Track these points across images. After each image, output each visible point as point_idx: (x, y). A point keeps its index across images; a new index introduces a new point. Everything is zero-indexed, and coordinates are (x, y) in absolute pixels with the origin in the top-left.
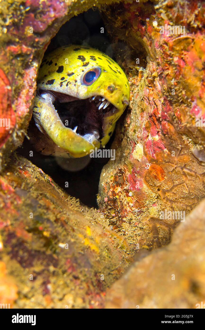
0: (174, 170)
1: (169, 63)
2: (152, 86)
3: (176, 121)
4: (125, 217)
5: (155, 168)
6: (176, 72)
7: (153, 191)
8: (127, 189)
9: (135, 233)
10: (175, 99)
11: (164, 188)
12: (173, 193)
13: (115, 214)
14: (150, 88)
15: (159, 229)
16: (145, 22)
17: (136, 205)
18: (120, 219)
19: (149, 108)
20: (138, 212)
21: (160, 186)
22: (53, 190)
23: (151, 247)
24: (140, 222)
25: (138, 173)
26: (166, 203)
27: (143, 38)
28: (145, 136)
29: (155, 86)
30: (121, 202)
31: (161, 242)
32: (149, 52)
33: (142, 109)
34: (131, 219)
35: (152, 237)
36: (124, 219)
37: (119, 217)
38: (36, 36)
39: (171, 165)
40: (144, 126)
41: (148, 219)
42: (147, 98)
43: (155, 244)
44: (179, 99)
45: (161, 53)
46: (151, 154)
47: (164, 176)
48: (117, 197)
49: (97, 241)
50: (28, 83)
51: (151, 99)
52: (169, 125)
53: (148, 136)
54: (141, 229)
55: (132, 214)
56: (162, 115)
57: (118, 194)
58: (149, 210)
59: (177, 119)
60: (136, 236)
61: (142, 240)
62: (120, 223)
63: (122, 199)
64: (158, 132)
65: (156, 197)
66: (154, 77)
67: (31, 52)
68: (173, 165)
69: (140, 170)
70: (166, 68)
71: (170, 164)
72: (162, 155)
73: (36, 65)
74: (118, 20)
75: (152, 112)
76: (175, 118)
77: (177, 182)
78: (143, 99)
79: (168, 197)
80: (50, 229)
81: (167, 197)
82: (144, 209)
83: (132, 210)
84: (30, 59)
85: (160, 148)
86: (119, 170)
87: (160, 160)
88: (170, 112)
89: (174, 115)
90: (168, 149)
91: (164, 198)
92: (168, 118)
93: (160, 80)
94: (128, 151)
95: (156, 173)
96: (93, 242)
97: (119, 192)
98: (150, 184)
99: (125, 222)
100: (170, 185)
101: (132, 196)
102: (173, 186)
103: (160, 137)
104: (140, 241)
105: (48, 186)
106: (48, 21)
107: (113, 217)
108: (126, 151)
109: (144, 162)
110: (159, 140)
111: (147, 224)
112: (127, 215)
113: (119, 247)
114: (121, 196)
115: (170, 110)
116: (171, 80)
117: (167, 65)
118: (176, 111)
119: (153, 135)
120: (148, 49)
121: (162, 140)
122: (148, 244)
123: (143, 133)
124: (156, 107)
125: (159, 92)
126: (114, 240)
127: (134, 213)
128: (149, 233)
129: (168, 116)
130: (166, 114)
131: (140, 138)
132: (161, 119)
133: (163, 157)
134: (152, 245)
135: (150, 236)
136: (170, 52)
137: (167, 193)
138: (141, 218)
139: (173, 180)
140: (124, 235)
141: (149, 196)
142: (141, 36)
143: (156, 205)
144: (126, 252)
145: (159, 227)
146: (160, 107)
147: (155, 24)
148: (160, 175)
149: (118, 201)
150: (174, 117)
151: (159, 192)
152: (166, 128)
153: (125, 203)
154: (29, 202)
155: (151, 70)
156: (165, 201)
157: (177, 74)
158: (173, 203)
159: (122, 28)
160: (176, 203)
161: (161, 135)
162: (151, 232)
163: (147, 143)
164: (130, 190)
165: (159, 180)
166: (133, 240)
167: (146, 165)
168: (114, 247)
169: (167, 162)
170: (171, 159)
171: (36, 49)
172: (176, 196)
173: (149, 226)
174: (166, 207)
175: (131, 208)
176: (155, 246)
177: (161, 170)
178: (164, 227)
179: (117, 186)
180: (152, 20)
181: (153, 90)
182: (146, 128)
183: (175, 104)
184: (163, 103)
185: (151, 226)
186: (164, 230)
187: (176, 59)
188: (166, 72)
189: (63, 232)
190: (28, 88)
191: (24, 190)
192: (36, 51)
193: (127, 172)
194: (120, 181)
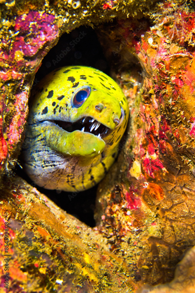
0: (173, 189)
1: (166, 82)
2: (149, 103)
3: (175, 142)
4: (123, 236)
5: (154, 187)
6: (174, 91)
7: (151, 209)
8: (125, 207)
9: (134, 253)
10: (174, 119)
11: (164, 208)
12: (173, 212)
13: (114, 233)
14: (146, 104)
15: (159, 249)
16: (140, 38)
17: (135, 223)
18: (119, 238)
19: (146, 125)
20: (137, 231)
21: (159, 205)
22: (48, 213)
23: (151, 267)
24: (139, 241)
25: (136, 191)
26: (165, 222)
27: (138, 54)
28: (142, 153)
29: (151, 103)
30: (119, 221)
31: (161, 262)
32: (145, 69)
33: (138, 125)
34: (130, 239)
35: (152, 257)
36: (123, 239)
37: (117, 237)
38: (26, 61)
39: (170, 185)
40: (140, 144)
41: (147, 238)
42: (143, 115)
43: (155, 263)
44: (177, 119)
45: (157, 71)
46: (149, 173)
47: (162, 195)
48: (115, 215)
49: (95, 269)
50: (19, 108)
51: (148, 116)
52: (167, 145)
53: (145, 154)
54: (140, 248)
55: (130, 234)
56: (159, 134)
57: (115, 213)
58: (147, 229)
59: (175, 139)
60: (135, 256)
61: (142, 259)
62: (118, 243)
63: (121, 218)
64: (156, 151)
65: (155, 216)
66: (151, 94)
67: (22, 77)
68: (171, 184)
69: (138, 188)
70: (163, 87)
71: (169, 183)
72: (161, 174)
73: (27, 88)
74: (111, 34)
75: (149, 130)
76: (173, 139)
77: (176, 202)
78: (140, 115)
79: (168, 216)
80: (47, 265)
81: (166, 217)
82: (143, 228)
83: (130, 229)
84: (21, 84)
85: (158, 167)
86: (116, 187)
87: (159, 179)
88: (168, 132)
89: (173, 135)
90: (166, 169)
91: (163, 217)
92: (166, 137)
93: (157, 98)
94: (125, 168)
95: (155, 192)
96: (92, 271)
97: (117, 210)
98: (148, 203)
99: (123, 241)
100: (170, 204)
101: (131, 215)
102: (173, 205)
103: (158, 156)
104: (139, 260)
105: (43, 209)
106: (38, 45)
107: (111, 237)
108: (122, 167)
109: (141, 181)
110: (156, 159)
111: (147, 244)
112: (125, 234)
113: (118, 271)
114: (119, 215)
115: (168, 129)
116: (169, 100)
117: (164, 84)
118: (174, 131)
119: (150, 153)
120: (144, 65)
121: (161, 159)
122: (148, 264)
123: (139, 150)
124: (153, 125)
125: (156, 109)
126: (113, 263)
127: (132, 232)
128: (148, 253)
129: (165, 135)
130: (163, 133)
131: (137, 156)
132: (158, 138)
133: (162, 176)
134: (152, 265)
135: (150, 256)
136: (167, 71)
137: (166, 212)
138: (140, 237)
139: (172, 200)
140: (123, 255)
141: (148, 216)
142: (135, 52)
143: (155, 224)
144: (125, 275)
145: (159, 247)
146: (157, 126)
147: (150, 41)
148: (159, 194)
149: (116, 219)
150: (172, 137)
151: (159, 211)
152: (164, 147)
153: (124, 222)
154: (23, 235)
155: (147, 87)
156: (164, 220)
157: (174, 94)
158: (173, 222)
159: (116, 41)
160: (176, 222)
161: (159, 153)
162: (151, 251)
163: (145, 161)
164: (128, 209)
165: (158, 199)
166: (133, 259)
167: (144, 184)
168: (114, 271)
169: (166, 181)
170: (170, 178)
171: (27, 73)
172: (176, 215)
173: (148, 245)
174: (165, 226)
175: (129, 228)
176: (155, 265)
177: (159, 189)
178: (164, 246)
179: (115, 204)
180: (147, 36)
181: (149, 107)
182: (143, 146)
183: (173, 124)
184: (160, 122)
185: (150, 245)
186: (164, 249)
187: (173, 78)
188: (163, 91)
189: (60, 265)
190: (20, 113)
191: (18, 220)
192: (26, 76)
193: (124, 190)
194: (118, 199)
